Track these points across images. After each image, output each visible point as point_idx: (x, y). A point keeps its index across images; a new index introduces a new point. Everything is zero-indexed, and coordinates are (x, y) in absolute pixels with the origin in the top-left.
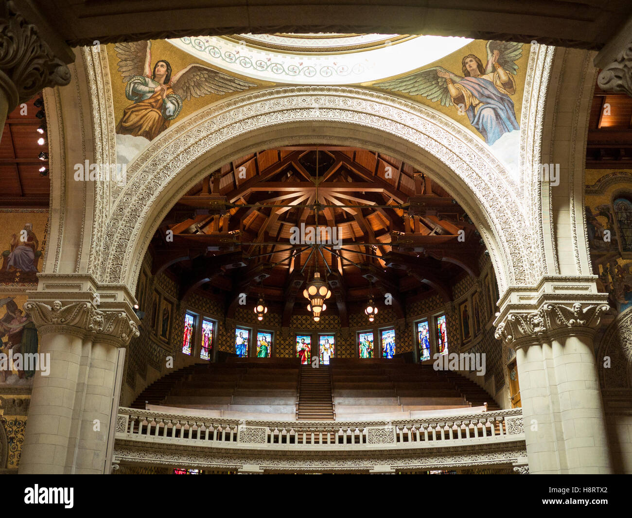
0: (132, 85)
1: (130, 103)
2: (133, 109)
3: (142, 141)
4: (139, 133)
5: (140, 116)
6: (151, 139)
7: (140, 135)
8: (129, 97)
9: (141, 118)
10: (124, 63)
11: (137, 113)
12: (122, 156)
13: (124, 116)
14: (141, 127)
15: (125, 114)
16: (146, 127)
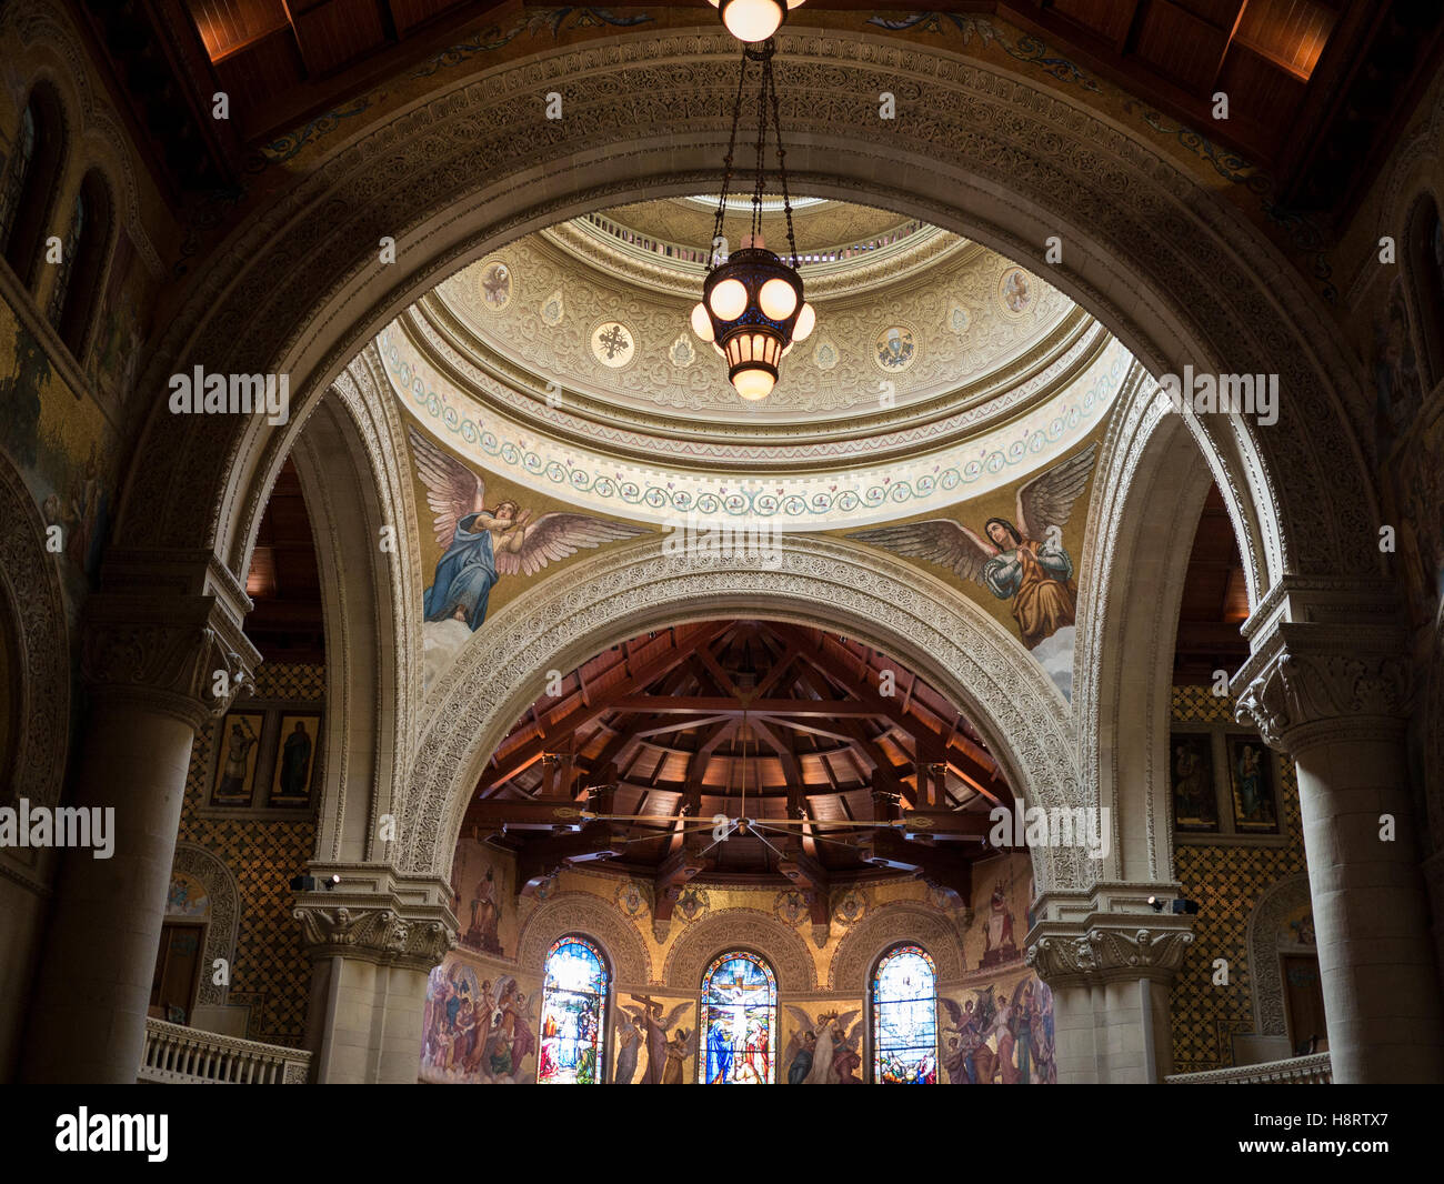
0: (992, 580)
1: (1011, 602)
2: (1021, 605)
3: (1065, 633)
4: (1053, 627)
5: (1035, 606)
6: (1072, 622)
7: (1057, 628)
8: (1003, 597)
9: (1039, 607)
10: (958, 566)
11: (1028, 606)
12: (1057, 673)
13: (1019, 622)
14: (1047, 617)
15: (1017, 618)
16: (1053, 614)
